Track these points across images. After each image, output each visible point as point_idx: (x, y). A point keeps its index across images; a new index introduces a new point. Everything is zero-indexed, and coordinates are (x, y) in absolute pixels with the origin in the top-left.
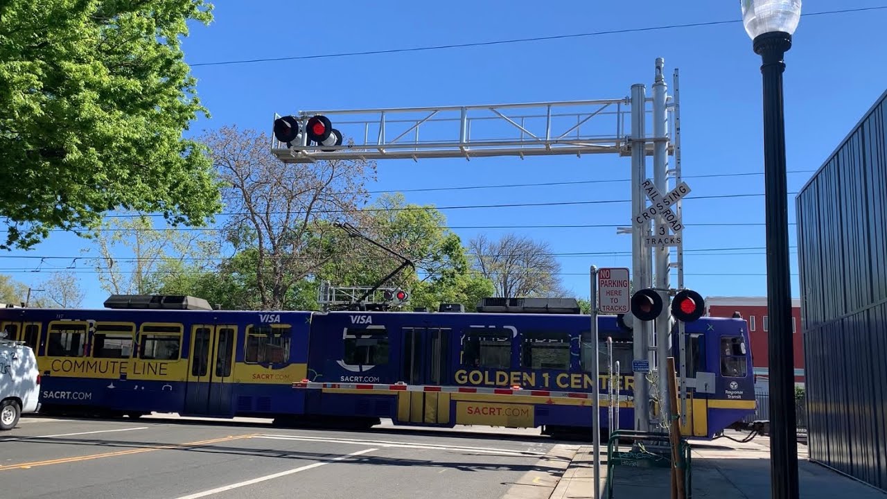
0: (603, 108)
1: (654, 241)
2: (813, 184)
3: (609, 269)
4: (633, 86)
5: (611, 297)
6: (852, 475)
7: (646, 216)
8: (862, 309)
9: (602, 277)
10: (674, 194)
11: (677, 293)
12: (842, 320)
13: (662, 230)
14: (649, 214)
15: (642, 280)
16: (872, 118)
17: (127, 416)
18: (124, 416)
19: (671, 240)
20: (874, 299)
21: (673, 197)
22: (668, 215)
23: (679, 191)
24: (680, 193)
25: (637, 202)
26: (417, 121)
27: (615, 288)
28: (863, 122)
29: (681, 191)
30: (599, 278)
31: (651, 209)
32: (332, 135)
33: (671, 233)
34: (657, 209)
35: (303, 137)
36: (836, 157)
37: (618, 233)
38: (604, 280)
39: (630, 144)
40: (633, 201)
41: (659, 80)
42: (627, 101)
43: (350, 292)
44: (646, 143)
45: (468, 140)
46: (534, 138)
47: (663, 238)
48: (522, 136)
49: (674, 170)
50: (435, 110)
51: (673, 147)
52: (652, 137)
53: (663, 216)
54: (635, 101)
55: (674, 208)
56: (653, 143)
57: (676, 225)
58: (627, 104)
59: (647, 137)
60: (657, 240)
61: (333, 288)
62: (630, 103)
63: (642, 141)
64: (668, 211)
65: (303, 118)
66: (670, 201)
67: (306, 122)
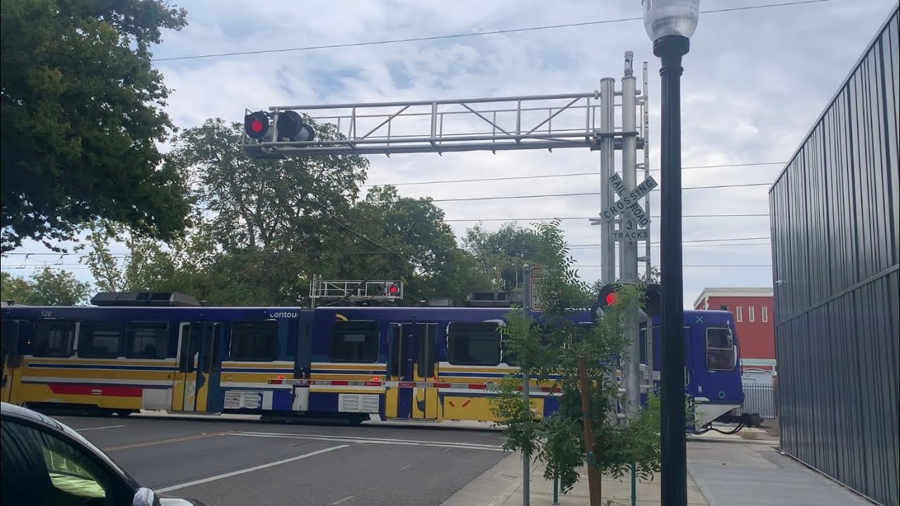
1: (621, 235)
2: (783, 177)
4: (602, 80)
7: (613, 210)
10: (641, 188)
13: (631, 226)
14: (616, 209)
17: (116, 414)
18: (114, 414)
19: (639, 235)
21: (640, 191)
22: (635, 210)
23: (645, 186)
24: (647, 188)
25: (605, 195)
26: (389, 116)
29: (649, 183)
31: (619, 203)
32: (304, 130)
33: (638, 227)
34: (624, 203)
35: (273, 133)
36: (802, 151)
39: (599, 138)
40: (602, 195)
41: (629, 73)
42: (596, 96)
43: (343, 286)
44: (615, 137)
45: (441, 135)
46: (504, 132)
47: (630, 232)
48: (494, 131)
49: (642, 164)
50: (408, 105)
51: (642, 140)
52: (621, 131)
53: (630, 210)
54: (604, 95)
55: (642, 202)
56: (621, 137)
57: (643, 219)
58: (597, 98)
59: (616, 131)
60: (624, 235)
61: (326, 283)
62: (599, 98)
63: (612, 135)
64: (636, 206)
65: (274, 113)
66: (638, 195)
67: (277, 118)
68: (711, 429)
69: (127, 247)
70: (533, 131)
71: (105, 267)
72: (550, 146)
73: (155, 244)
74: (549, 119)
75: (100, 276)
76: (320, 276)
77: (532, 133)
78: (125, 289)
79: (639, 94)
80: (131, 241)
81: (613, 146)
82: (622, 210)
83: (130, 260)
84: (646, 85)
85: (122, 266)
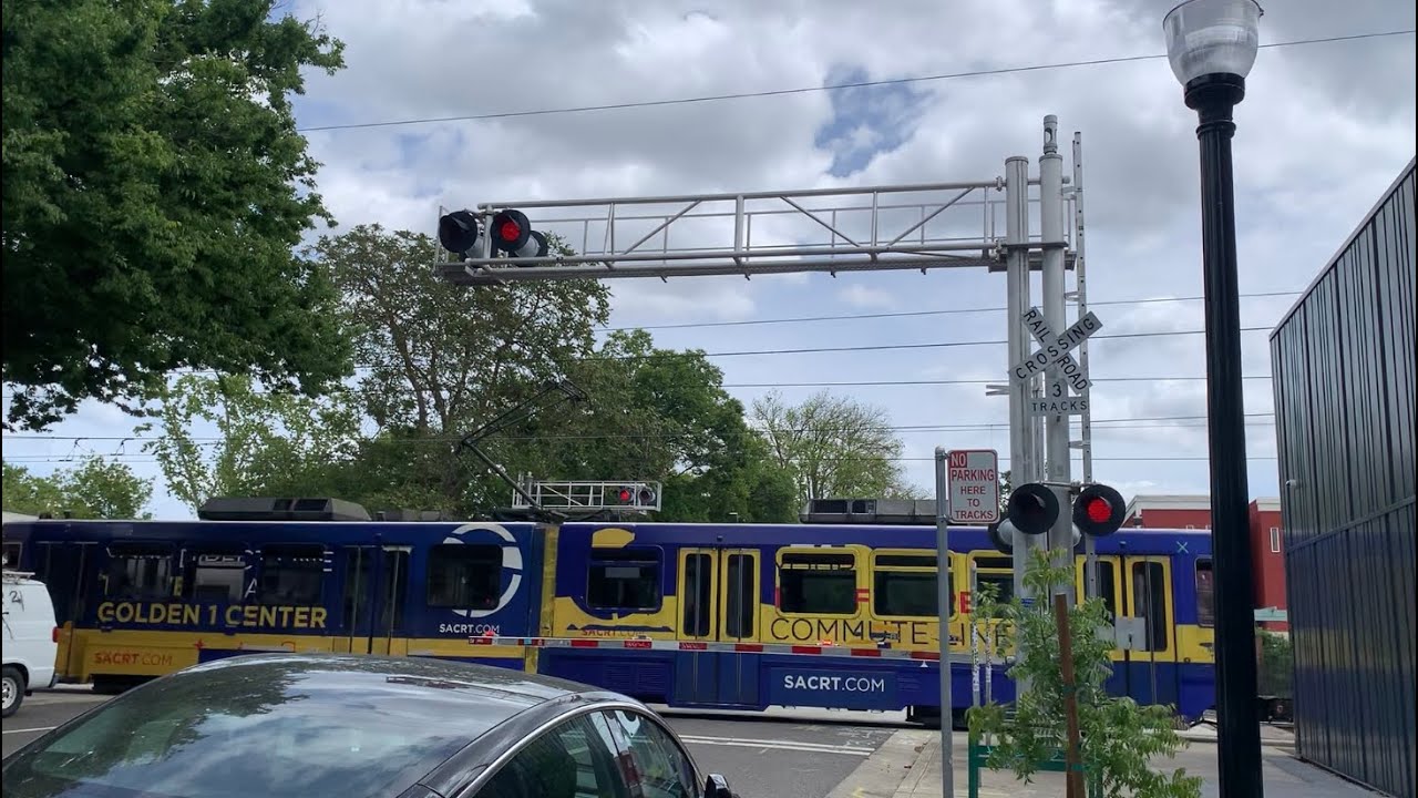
0: (963, 195)
1: (1043, 406)
2: (1297, 314)
3: (965, 452)
4: (1008, 161)
5: (970, 496)
6: (1366, 782)
7: (1030, 365)
8: (1378, 513)
9: (953, 463)
10: (1074, 331)
11: (1082, 489)
12: (1347, 531)
13: (1059, 390)
14: (1036, 364)
15: (1027, 469)
16: (1389, 206)
19: (1072, 405)
20: (1396, 495)
21: (1074, 337)
22: (1066, 366)
23: (1083, 327)
24: (1085, 330)
25: (1016, 343)
26: (666, 217)
27: (974, 483)
28: (1375, 214)
29: (1088, 325)
30: (950, 466)
31: (1039, 355)
32: (531, 240)
33: (1071, 393)
34: (1048, 355)
35: (484, 244)
36: (1333, 271)
37: (988, 394)
38: (958, 470)
39: (1005, 251)
40: (1011, 342)
41: (1050, 150)
42: (999, 185)
43: (564, 490)
44: (1030, 250)
45: (748, 247)
46: (852, 243)
47: (1058, 401)
48: (833, 241)
49: (1074, 293)
50: (698, 200)
51: (1074, 255)
52: (1039, 240)
53: (1058, 366)
54: (1013, 184)
55: (1075, 353)
56: (1040, 250)
57: (1079, 380)
58: (999, 189)
59: (1032, 240)
60: (1049, 407)
61: (539, 485)
62: (1004, 188)
63: (1024, 248)
64: (1066, 359)
65: (485, 214)
66: (1070, 342)
67: (490, 220)
68: (1203, 721)
69: (219, 429)
70: (897, 241)
71: (184, 460)
72: (923, 265)
73: (262, 424)
74: (923, 223)
75: (175, 474)
76: (530, 473)
77: (897, 244)
78: (215, 495)
79: (1068, 182)
80: (225, 419)
81: (1027, 263)
82: (1044, 366)
83: (224, 448)
84: (1078, 169)
85: (209, 458)
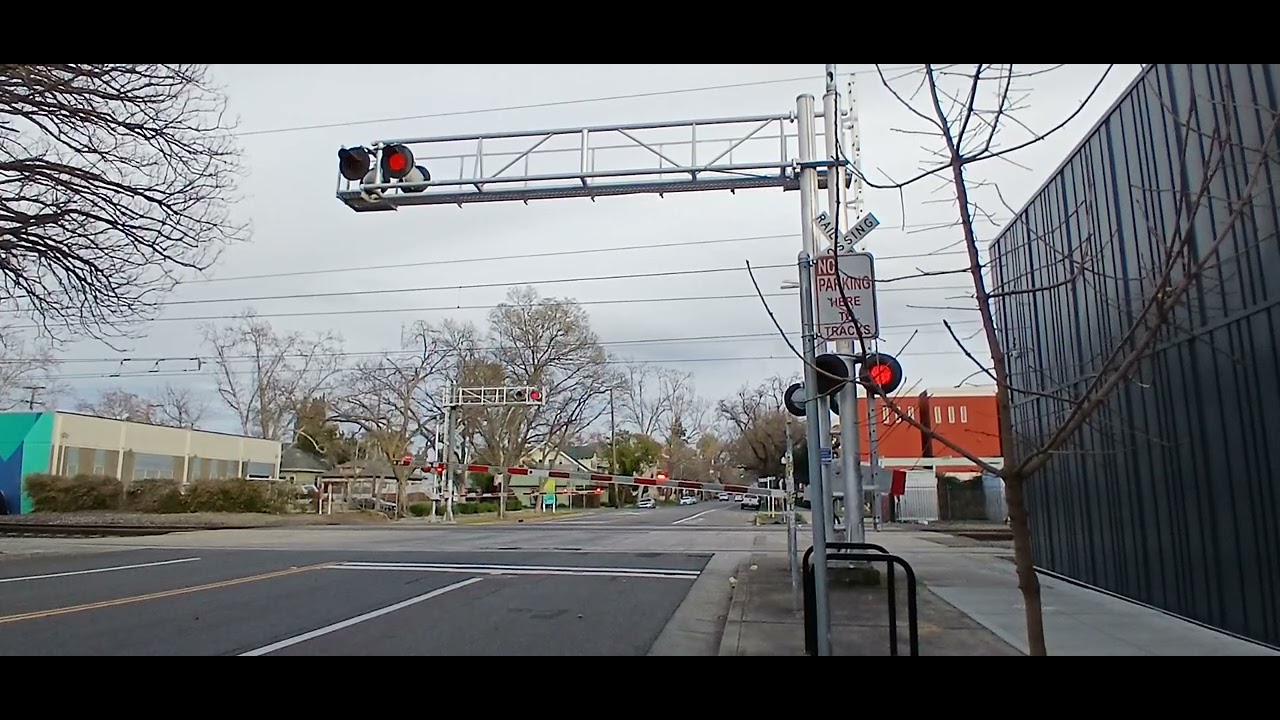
0: (763, 126)
10: (857, 229)
21: (856, 233)
23: (864, 226)
24: (865, 228)
30: (817, 274)
37: (782, 288)
38: (826, 278)
41: (831, 89)
42: (792, 118)
44: (818, 168)
45: (592, 170)
46: (675, 164)
48: (659, 163)
49: (853, 203)
50: (550, 134)
52: (823, 158)
54: (803, 117)
58: (792, 121)
59: (819, 158)
61: (460, 389)
62: (796, 120)
63: (813, 166)
65: (377, 149)
66: (853, 238)
67: (380, 153)
72: (733, 186)
77: (714, 165)
81: (816, 182)
84: (853, 104)
